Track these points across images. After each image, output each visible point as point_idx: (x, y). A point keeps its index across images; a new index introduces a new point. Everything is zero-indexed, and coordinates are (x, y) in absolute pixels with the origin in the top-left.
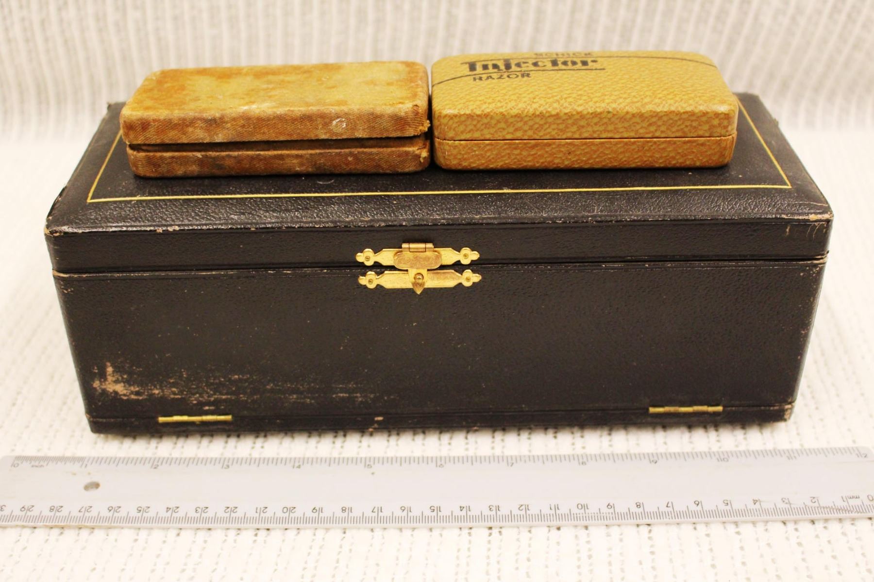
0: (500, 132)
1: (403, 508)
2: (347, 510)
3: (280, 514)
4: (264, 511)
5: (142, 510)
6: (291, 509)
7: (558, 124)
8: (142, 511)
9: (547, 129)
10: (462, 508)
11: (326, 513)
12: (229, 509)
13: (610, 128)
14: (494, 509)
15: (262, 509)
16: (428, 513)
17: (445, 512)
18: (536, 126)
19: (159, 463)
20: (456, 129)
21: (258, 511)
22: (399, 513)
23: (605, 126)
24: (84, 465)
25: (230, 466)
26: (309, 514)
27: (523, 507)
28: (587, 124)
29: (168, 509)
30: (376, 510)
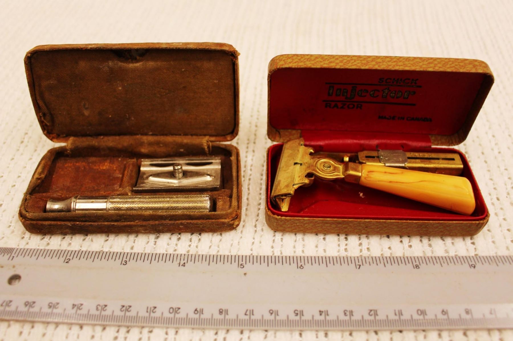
0: (319, 63)
1: (271, 312)
2: (224, 312)
3: (167, 315)
4: (154, 311)
5: (53, 305)
6: (177, 309)
7: (361, 61)
8: (52, 307)
9: (353, 62)
10: (321, 313)
11: (206, 315)
12: (124, 308)
13: (400, 64)
14: (348, 313)
15: (152, 309)
16: (292, 317)
17: (307, 316)
18: (345, 61)
19: (71, 258)
20: (286, 61)
21: (149, 310)
22: (268, 317)
23: (396, 62)
24: (11, 258)
25: (128, 262)
26: (192, 315)
27: (372, 312)
28: (382, 61)
29: (74, 306)
30: (248, 313)
